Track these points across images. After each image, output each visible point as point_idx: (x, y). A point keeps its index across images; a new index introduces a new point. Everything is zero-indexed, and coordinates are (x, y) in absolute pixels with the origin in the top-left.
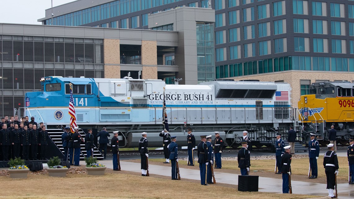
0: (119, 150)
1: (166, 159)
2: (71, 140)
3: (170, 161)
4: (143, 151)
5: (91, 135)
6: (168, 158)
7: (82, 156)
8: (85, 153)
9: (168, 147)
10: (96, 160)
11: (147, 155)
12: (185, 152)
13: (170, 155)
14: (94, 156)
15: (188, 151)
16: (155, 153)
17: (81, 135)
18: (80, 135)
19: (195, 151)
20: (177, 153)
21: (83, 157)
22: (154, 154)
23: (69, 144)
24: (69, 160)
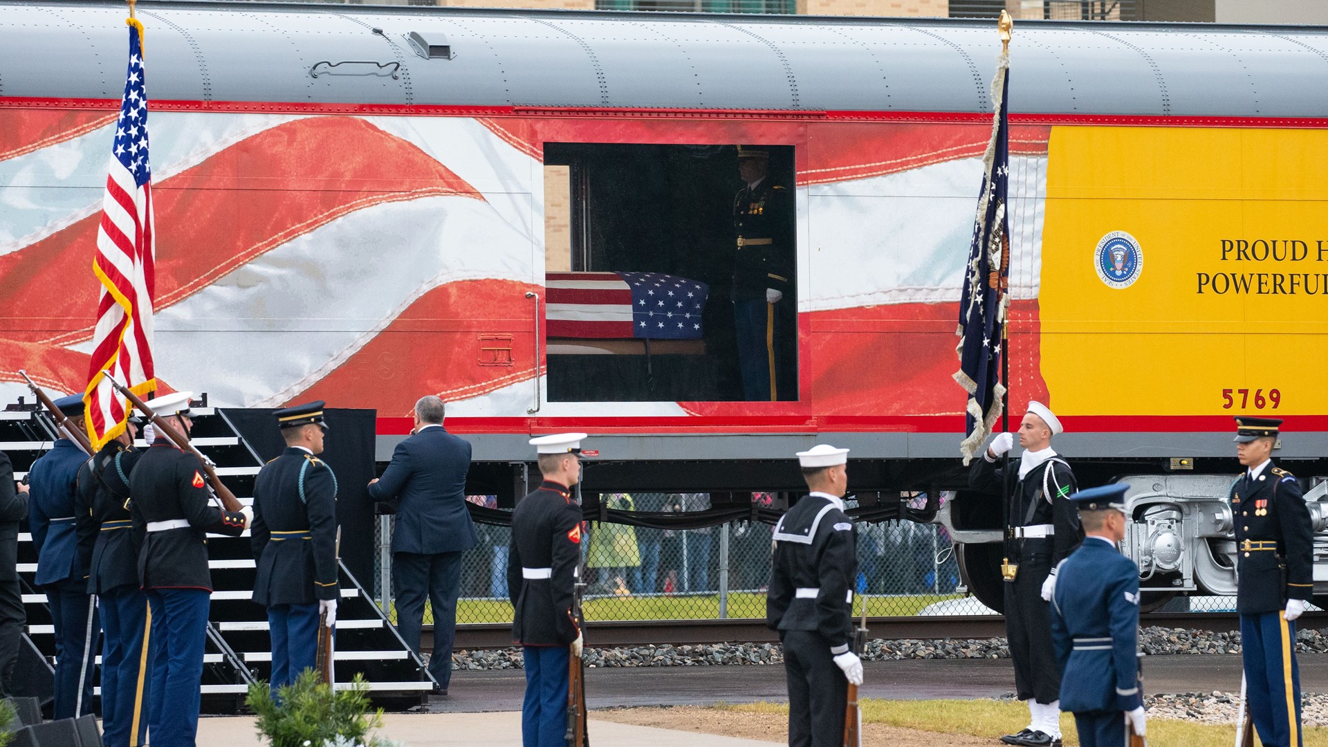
0: (588, 619)
1: (1032, 704)
2: (124, 515)
3: (1070, 720)
4: (812, 625)
5: (314, 471)
6: (1044, 700)
7: (225, 673)
8: (257, 641)
9: (1048, 588)
10: (358, 709)
11: (849, 662)
12: (1210, 643)
13: (1070, 666)
14: (346, 671)
15: (1238, 635)
16: (923, 651)
17: (219, 472)
18: (205, 470)
19: (1307, 634)
20: (1130, 643)
21: (233, 678)
22: (912, 657)
23: (103, 555)
24: (93, 705)
